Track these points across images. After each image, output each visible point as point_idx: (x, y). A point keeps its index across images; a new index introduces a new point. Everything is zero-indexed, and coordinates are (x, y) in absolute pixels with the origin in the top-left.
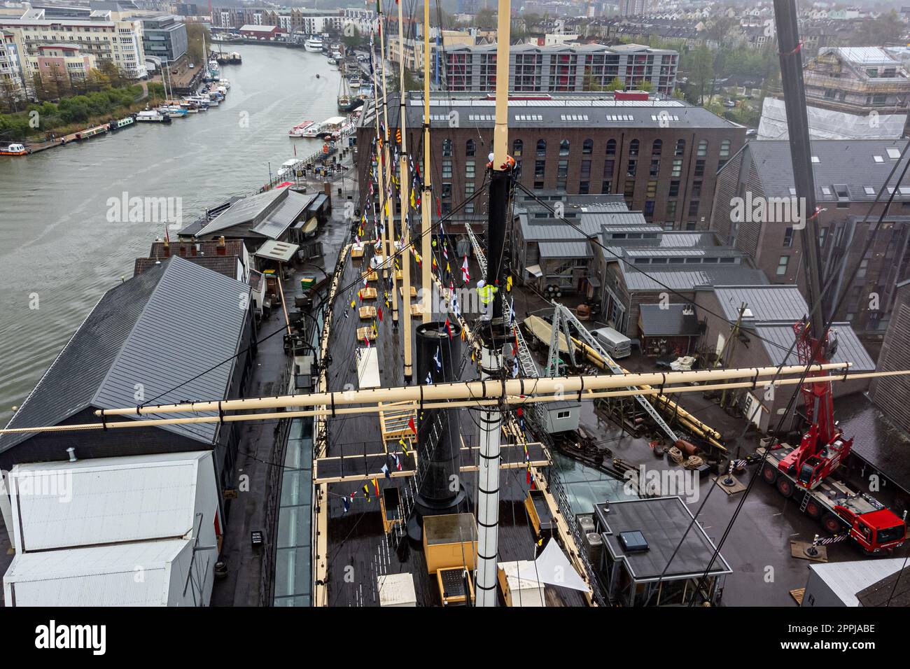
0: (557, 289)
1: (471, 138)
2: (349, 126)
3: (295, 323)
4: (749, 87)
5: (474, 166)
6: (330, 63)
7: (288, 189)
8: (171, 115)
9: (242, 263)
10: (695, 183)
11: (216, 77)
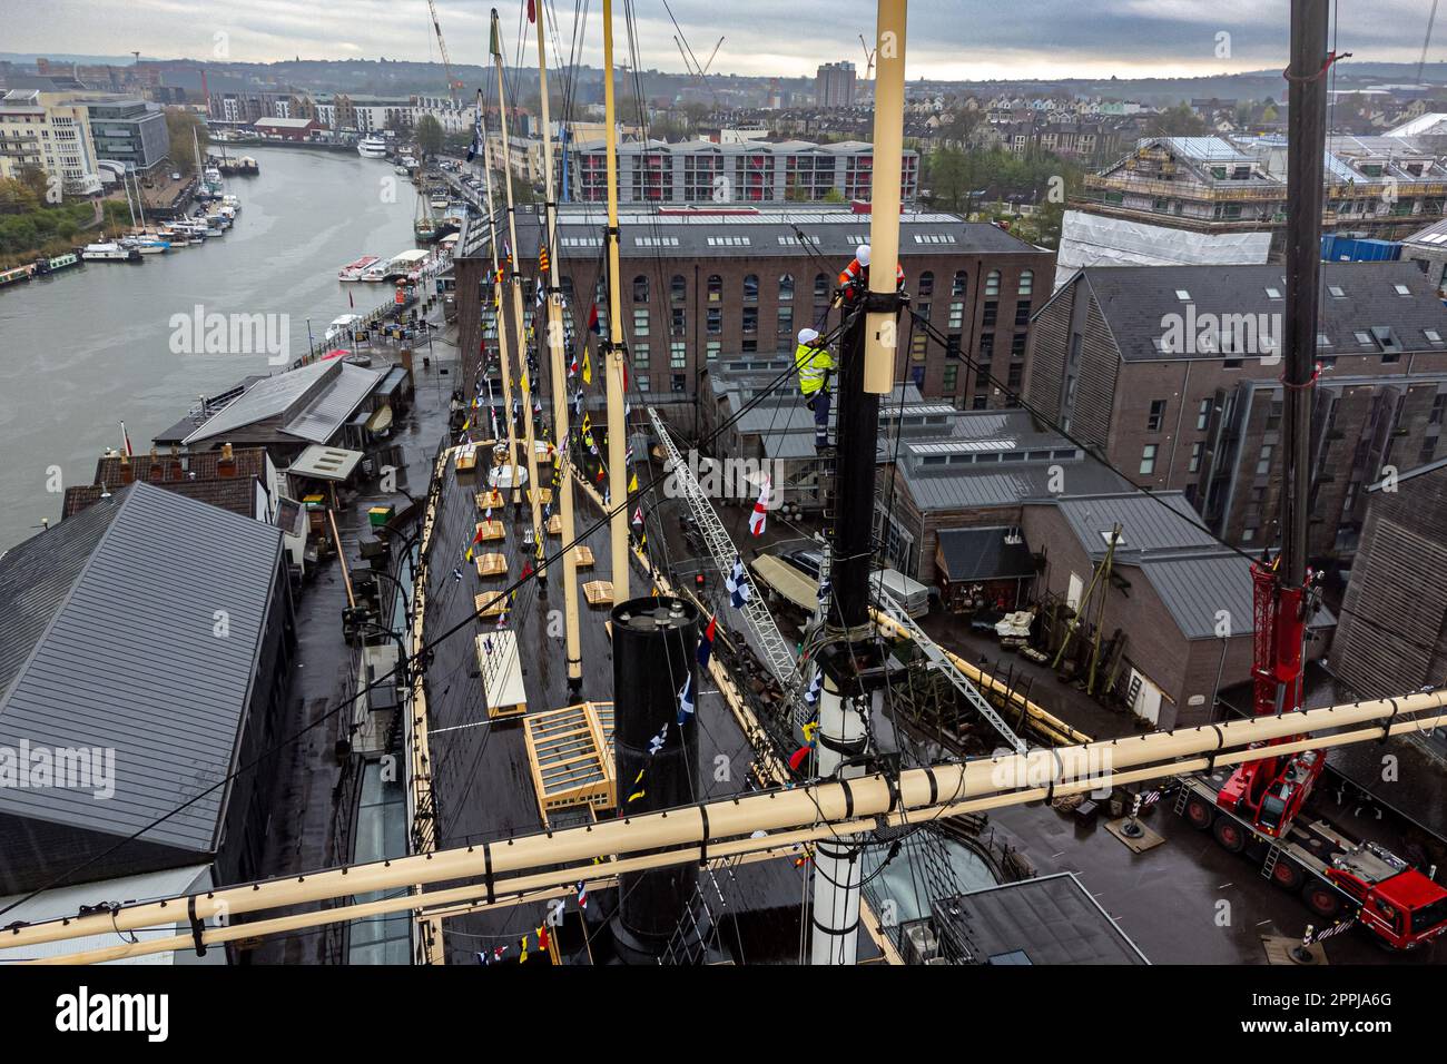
0: (795, 508)
1: (642, 273)
2: (436, 263)
3: (364, 589)
4: (1017, 203)
5: (648, 318)
6: (399, 174)
7: (341, 360)
8: (142, 251)
9: (265, 487)
10: (984, 336)
11: (217, 194)
